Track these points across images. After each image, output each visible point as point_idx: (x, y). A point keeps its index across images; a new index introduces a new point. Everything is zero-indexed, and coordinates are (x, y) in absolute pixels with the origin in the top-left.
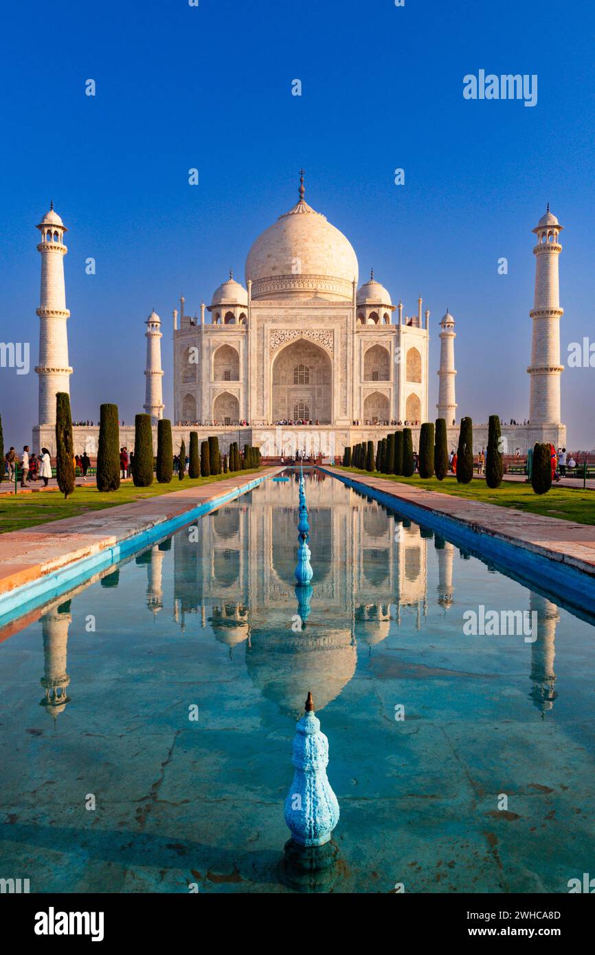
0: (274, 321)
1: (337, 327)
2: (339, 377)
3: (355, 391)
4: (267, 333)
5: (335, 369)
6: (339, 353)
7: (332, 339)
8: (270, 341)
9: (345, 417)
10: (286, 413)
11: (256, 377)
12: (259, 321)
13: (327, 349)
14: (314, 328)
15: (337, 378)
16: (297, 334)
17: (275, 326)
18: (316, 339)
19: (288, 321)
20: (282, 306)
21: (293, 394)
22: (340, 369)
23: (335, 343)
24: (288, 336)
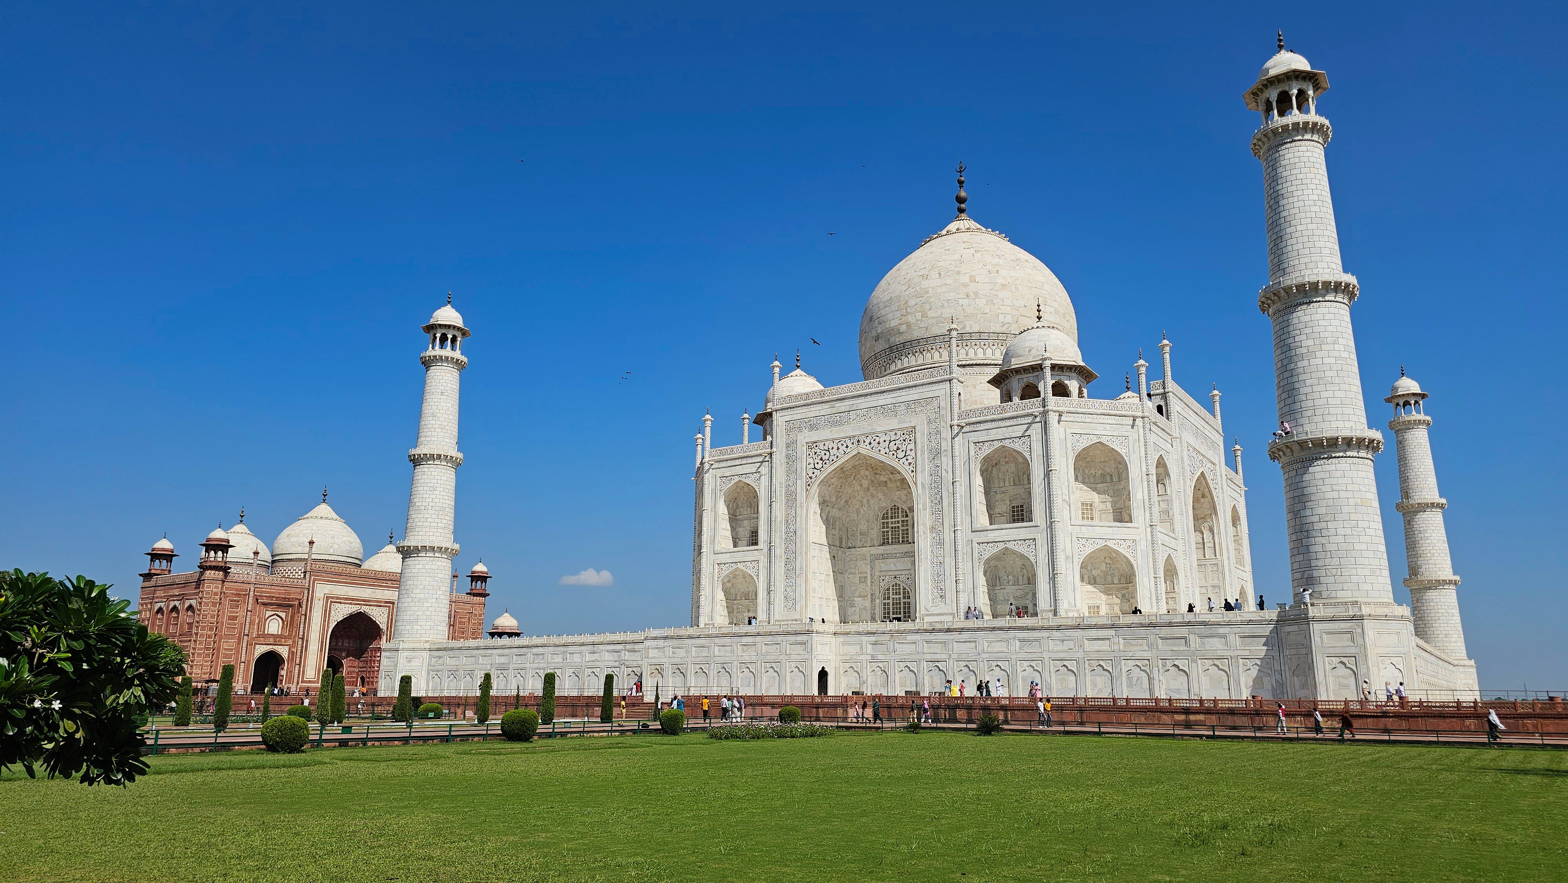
0: (813, 427)
1: (919, 421)
2: (929, 524)
3: (959, 548)
4: (802, 450)
5: (920, 506)
6: (927, 473)
7: (912, 446)
8: (804, 463)
9: (942, 608)
10: (867, 603)
11: (784, 537)
12: (789, 431)
13: (904, 468)
14: (879, 429)
15: (924, 524)
16: (850, 445)
17: (814, 436)
18: (883, 452)
19: (835, 424)
20: (827, 398)
21: (881, 565)
22: (928, 504)
23: (919, 454)
24: (835, 451)
